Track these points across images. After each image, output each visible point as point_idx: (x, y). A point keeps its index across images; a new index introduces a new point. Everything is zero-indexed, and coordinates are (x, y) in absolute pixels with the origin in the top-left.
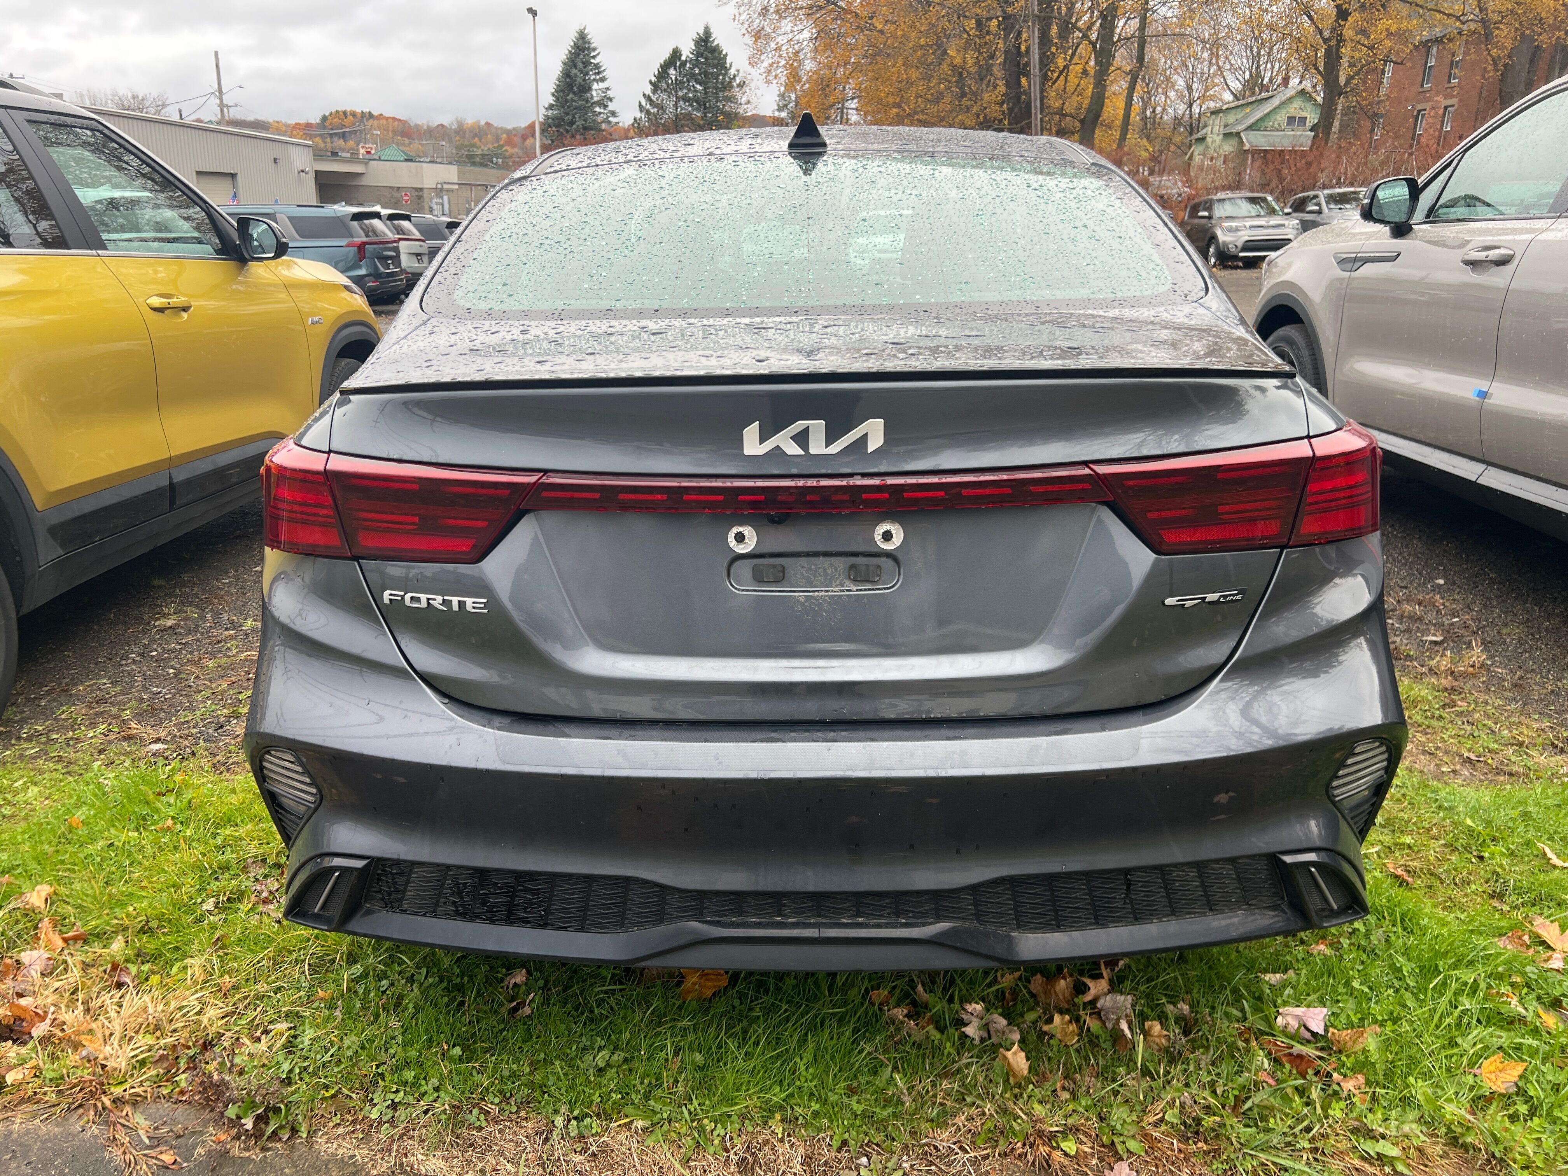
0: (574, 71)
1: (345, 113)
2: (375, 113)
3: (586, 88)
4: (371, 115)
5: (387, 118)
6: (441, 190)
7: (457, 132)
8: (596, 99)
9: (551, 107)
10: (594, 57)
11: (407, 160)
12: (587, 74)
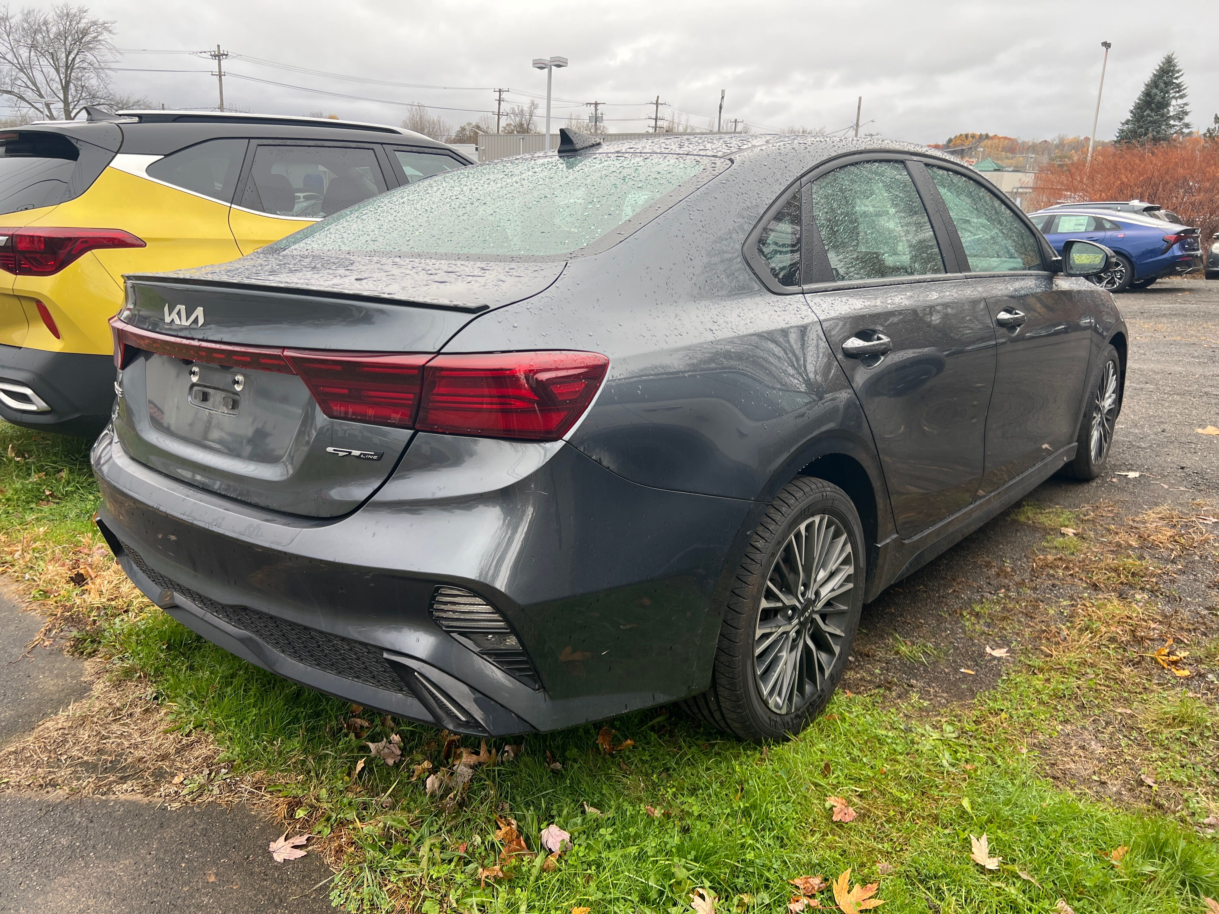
0: (1155, 91)
1: (967, 136)
2: (991, 135)
3: (1165, 104)
4: (987, 136)
5: (999, 138)
6: (1016, 193)
7: (1057, 146)
8: (1171, 114)
9: (1127, 122)
10: (1177, 78)
11: (995, 170)
12: (1167, 92)
